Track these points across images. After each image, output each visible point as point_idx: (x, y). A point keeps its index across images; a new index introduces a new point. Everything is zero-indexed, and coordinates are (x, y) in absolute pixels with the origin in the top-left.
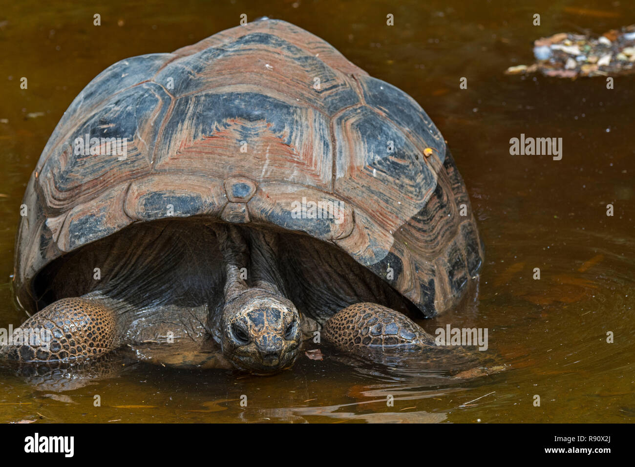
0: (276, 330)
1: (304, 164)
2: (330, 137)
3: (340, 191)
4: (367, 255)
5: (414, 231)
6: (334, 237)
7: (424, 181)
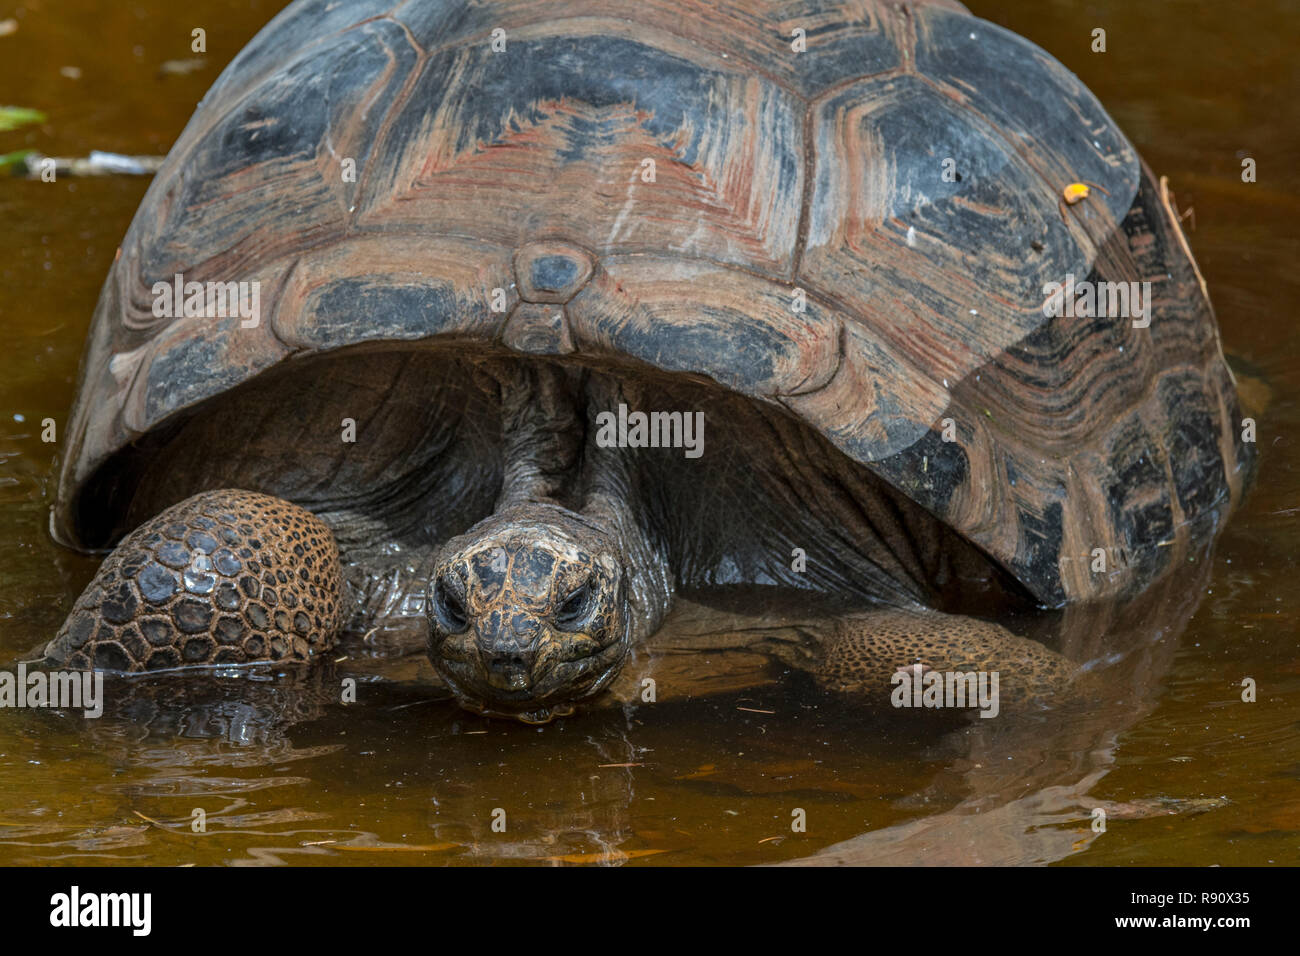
0: (528, 601)
1: (725, 212)
2: (801, 148)
3: (814, 278)
4: (868, 435)
5: (1011, 384)
6: (783, 389)
7: (1051, 261)
